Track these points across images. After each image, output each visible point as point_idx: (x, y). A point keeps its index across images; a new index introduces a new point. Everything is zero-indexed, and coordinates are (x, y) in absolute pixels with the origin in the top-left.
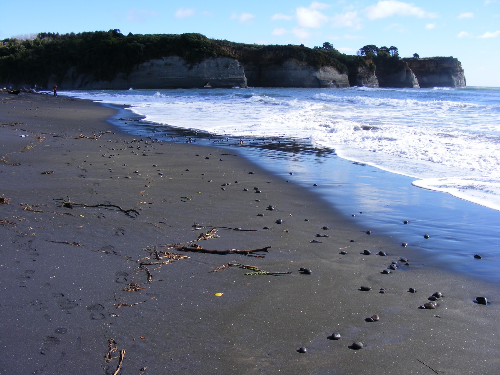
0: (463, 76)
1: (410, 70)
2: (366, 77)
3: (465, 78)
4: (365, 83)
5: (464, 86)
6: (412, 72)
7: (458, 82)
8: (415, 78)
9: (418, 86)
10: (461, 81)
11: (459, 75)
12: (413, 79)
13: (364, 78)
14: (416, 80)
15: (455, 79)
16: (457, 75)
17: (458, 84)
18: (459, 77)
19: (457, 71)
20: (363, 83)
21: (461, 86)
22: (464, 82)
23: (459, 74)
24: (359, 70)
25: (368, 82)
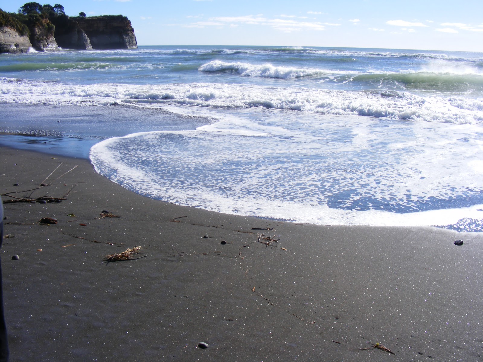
0: (133, 35)
1: (81, 31)
2: (45, 39)
3: (135, 38)
4: (45, 46)
5: (135, 46)
6: (84, 33)
7: (130, 41)
8: (87, 39)
9: (91, 47)
10: (132, 41)
11: (130, 35)
12: (85, 40)
13: (43, 40)
14: (88, 41)
15: (127, 39)
16: (128, 34)
17: (130, 44)
18: (130, 37)
19: (128, 30)
20: (42, 46)
21: (133, 46)
22: (135, 42)
23: (130, 33)
24: (37, 31)
25: (48, 44)
